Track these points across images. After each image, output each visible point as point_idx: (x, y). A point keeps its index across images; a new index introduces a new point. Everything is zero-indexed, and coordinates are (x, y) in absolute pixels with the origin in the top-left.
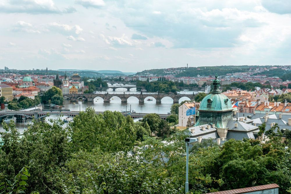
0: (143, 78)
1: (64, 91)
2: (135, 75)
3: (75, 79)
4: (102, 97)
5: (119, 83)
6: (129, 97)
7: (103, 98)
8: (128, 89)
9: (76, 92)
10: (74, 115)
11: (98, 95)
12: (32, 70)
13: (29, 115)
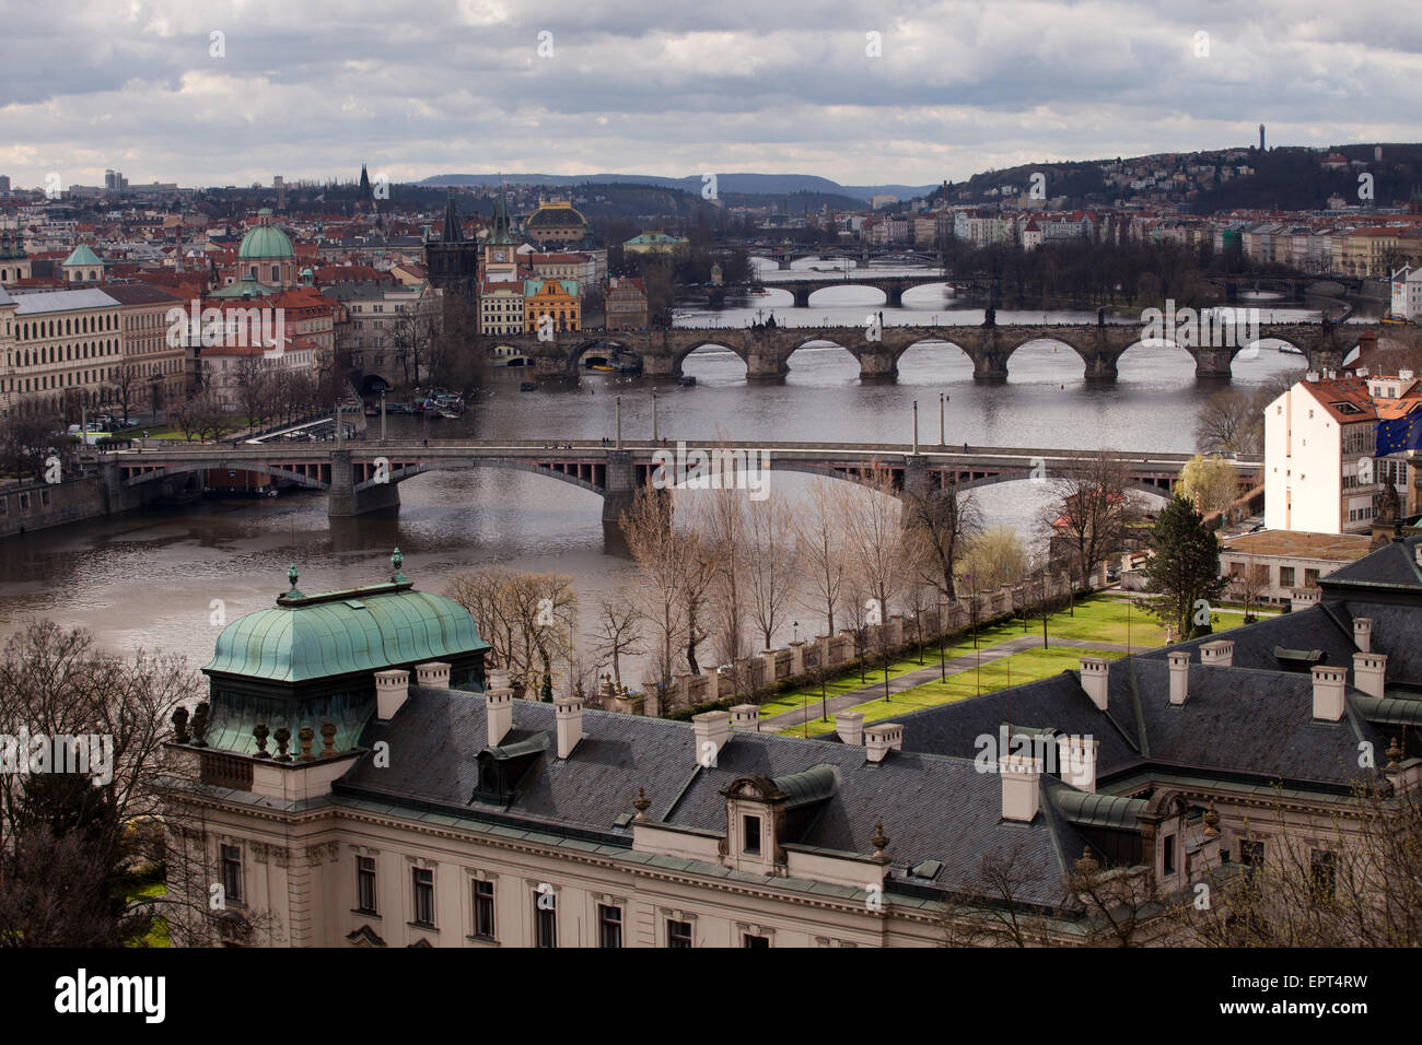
0: (979, 221)
1: (490, 312)
2: (924, 204)
3: (553, 236)
4: (733, 349)
5: (825, 258)
6: (910, 343)
7: (744, 355)
8: (894, 292)
9: (568, 315)
10: (579, 462)
11: (710, 336)
12: (268, 184)
13: (301, 469)
